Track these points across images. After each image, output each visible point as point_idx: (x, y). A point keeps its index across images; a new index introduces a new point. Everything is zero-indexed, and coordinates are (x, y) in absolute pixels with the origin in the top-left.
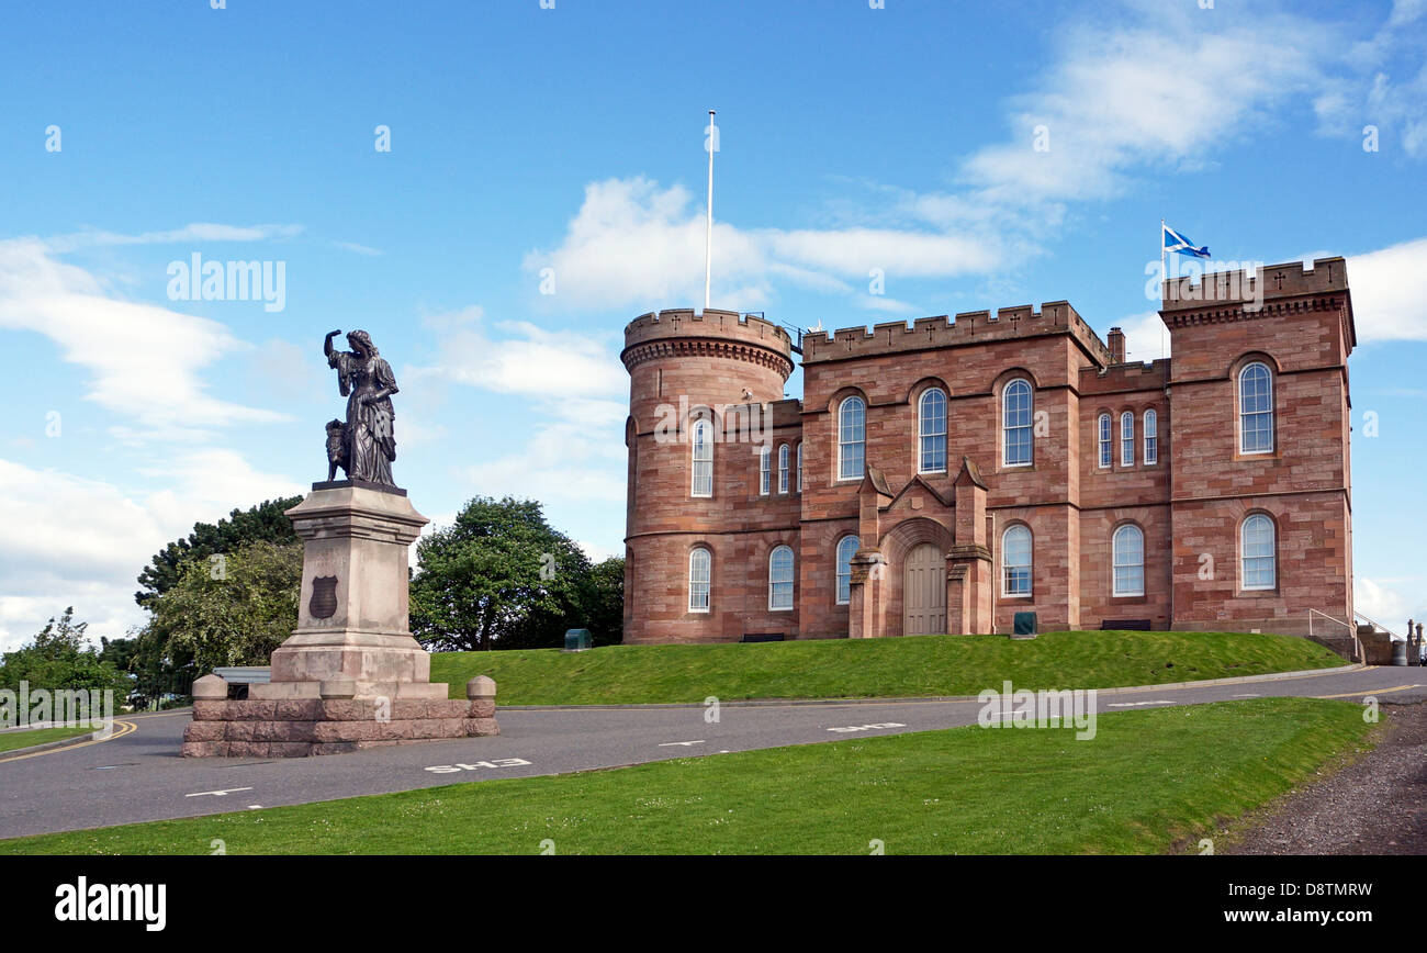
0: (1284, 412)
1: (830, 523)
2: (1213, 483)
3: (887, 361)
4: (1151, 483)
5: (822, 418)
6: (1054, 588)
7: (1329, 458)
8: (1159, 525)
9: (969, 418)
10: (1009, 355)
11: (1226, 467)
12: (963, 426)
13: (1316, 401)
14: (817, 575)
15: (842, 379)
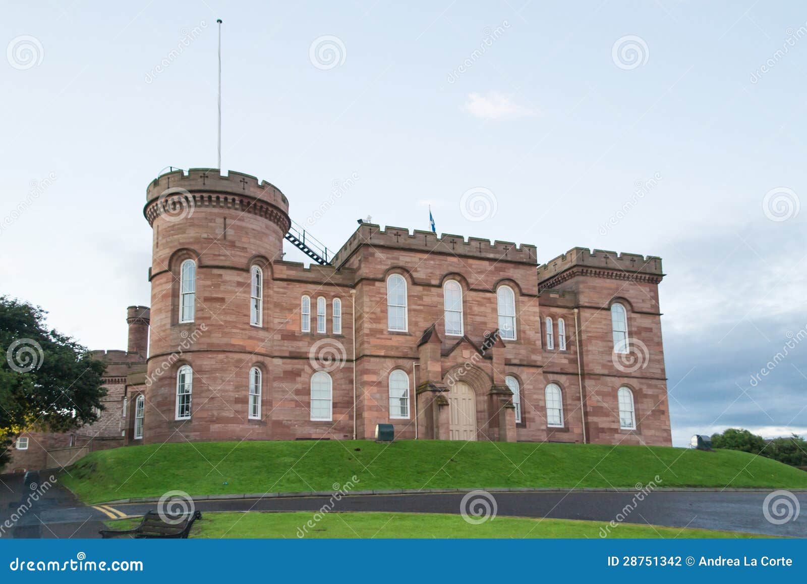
0: (636, 333)
1: (387, 360)
2: (603, 366)
3: (426, 256)
4: (566, 361)
5: (377, 284)
6: (537, 419)
7: (659, 361)
8: (573, 386)
9: (480, 304)
10: (503, 270)
11: (609, 358)
12: (476, 309)
13: (650, 329)
14: (378, 396)
15: (392, 261)
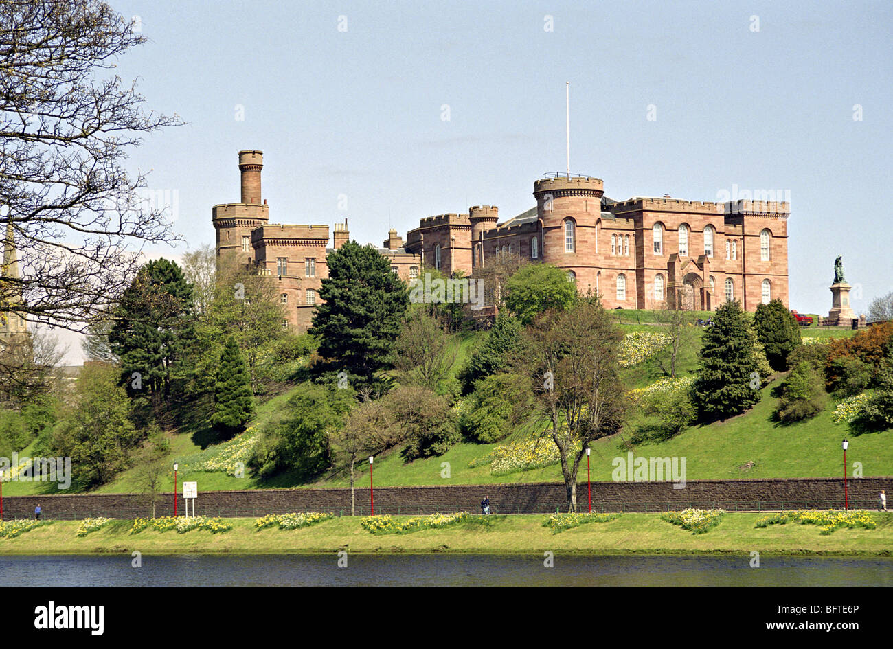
0: (774, 249)
1: (654, 270)
2: (756, 269)
3: (671, 215)
4: (736, 266)
5: (650, 231)
7: (784, 265)
8: (739, 281)
9: (696, 239)
10: (708, 219)
11: (759, 264)
12: (694, 241)
13: (781, 246)
15: (656, 218)
